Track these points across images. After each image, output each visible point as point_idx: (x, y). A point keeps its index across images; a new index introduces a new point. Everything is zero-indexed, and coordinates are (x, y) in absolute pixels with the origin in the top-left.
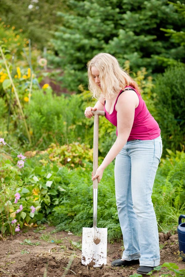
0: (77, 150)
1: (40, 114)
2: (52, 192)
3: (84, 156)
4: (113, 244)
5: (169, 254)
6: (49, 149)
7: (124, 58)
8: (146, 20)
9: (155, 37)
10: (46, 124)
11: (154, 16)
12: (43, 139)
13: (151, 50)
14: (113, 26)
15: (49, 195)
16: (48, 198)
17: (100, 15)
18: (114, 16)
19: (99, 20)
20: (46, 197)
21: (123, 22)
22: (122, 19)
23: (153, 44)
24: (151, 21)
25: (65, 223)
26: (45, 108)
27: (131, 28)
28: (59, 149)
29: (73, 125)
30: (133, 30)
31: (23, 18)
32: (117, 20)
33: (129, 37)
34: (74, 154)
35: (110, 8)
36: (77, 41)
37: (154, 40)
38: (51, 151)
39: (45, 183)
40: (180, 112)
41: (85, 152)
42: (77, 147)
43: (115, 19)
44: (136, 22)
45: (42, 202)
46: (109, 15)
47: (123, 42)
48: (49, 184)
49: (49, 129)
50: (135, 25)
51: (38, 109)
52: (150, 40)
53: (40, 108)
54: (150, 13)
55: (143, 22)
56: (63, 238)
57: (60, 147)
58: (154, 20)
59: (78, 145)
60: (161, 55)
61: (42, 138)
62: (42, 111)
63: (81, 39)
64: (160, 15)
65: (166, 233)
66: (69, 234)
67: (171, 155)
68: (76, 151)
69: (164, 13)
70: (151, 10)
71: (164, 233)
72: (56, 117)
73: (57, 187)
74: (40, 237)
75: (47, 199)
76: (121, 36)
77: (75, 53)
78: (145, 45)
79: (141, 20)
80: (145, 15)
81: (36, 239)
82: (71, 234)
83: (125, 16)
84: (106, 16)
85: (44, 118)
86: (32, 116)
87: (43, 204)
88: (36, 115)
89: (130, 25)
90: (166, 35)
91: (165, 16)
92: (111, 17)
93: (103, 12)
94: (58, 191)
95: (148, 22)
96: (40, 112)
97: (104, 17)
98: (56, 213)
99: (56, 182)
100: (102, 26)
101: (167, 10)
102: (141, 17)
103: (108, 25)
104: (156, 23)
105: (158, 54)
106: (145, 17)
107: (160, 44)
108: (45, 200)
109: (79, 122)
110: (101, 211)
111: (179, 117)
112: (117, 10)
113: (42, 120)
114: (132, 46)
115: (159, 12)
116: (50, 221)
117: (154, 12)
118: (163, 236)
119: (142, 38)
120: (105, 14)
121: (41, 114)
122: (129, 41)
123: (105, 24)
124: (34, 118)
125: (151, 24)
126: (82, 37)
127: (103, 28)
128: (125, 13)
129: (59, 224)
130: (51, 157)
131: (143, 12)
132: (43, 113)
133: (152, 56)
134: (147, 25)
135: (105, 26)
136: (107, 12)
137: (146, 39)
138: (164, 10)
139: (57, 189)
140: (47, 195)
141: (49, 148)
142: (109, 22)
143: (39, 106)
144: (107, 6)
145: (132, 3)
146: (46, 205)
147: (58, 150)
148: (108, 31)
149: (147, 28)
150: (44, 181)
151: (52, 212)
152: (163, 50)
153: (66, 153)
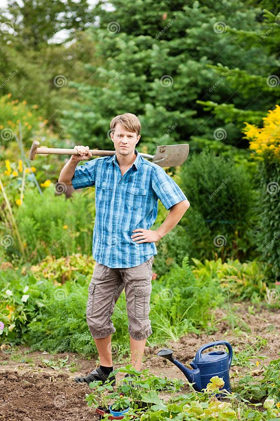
0: (78, 263)
1: (33, 219)
2: (29, 307)
3: (86, 271)
4: (90, 360)
5: (148, 366)
6: (43, 264)
7: (154, 143)
8: (183, 89)
9: (195, 112)
10: (41, 232)
11: (194, 84)
12: (38, 251)
13: (191, 130)
14: (138, 99)
15: (24, 311)
16: (23, 315)
17: (121, 86)
18: (140, 86)
19: (119, 92)
20: (22, 314)
21: (151, 94)
22: (150, 89)
23: (192, 122)
24: (188, 90)
25: (41, 342)
26: (38, 212)
27: (163, 100)
28: (56, 263)
29: (76, 233)
30: (165, 103)
31: (42, 85)
32: (144, 91)
33: (159, 113)
34: (73, 268)
35: (133, 75)
36: (92, 122)
37: (194, 117)
38: (45, 266)
39: (21, 298)
40: (209, 210)
41: (87, 265)
42: (78, 259)
43: (142, 89)
44: (169, 92)
45: (16, 319)
46: (133, 85)
47: (152, 121)
48: (25, 298)
49: (46, 239)
50: (166, 97)
51: (31, 214)
52: (188, 117)
53: (32, 212)
54: (186, 81)
55: (179, 92)
56: (36, 357)
57: (56, 261)
58: (193, 90)
59: (80, 258)
60: (204, 136)
61: (36, 250)
62: (36, 215)
63: (97, 119)
64: (200, 83)
65: (153, 347)
66: (44, 353)
67: (198, 266)
68: (77, 265)
69: (207, 80)
70: (189, 75)
71: (150, 347)
72: (53, 223)
73: (34, 301)
74: (10, 358)
75: (23, 317)
76: (148, 114)
77: (90, 138)
78: (182, 124)
79: (176, 90)
80: (181, 83)
81: (5, 360)
82: (47, 353)
83: (153, 85)
84: (128, 86)
85: (38, 224)
86: (23, 222)
87: (18, 322)
88: (28, 221)
89: (160, 98)
90: (205, 109)
91: (207, 84)
92: (136, 88)
93: (124, 81)
94: (36, 306)
95: (185, 92)
96: (33, 216)
97: (126, 88)
98: (32, 331)
99: (34, 297)
100: (124, 100)
101: (210, 75)
102: (176, 86)
103: (132, 98)
104: (196, 93)
105: (201, 134)
106: (182, 87)
107: (202, 121)
108: (20, 317)
109: (84, 228)
110: (78, 325)
111: (208, 217)
112: (144, 77)
113: (35, 228)
114: (164, 125)
115: (199, 78)
116: (24, 341)
117: (192, 78)
118: (148, 351)
119: (177, 114)
120: (128, 83)
121: (35, 219)
122: (160, 119)
123: (128, 97)
124: (25, 225)
125: (190, 94)
126: (99, 115)
127: (125, 103)
128: (152, 81)
129: (35, 344)
130: (45, 273)
131: (179, 79)
132: (37, 219)
133: (192, 137)
134: (185, 95)
135: (128, 100)
136: (131, 80)
137: (183, 116)
138: (206, 75)
139: (35, 304)
140: (22, 311)
141: (43, 262)
142: (133, 94)
143: (31, 209)
144: (130, 72)
145: (163, 67)
146: (21, 323)
147: (54, 265)
148: (132, 107)
149: (184, 100)
150: (19, 295)
151: (28, 331)
152: (207, 130)
153: (63, 267)
